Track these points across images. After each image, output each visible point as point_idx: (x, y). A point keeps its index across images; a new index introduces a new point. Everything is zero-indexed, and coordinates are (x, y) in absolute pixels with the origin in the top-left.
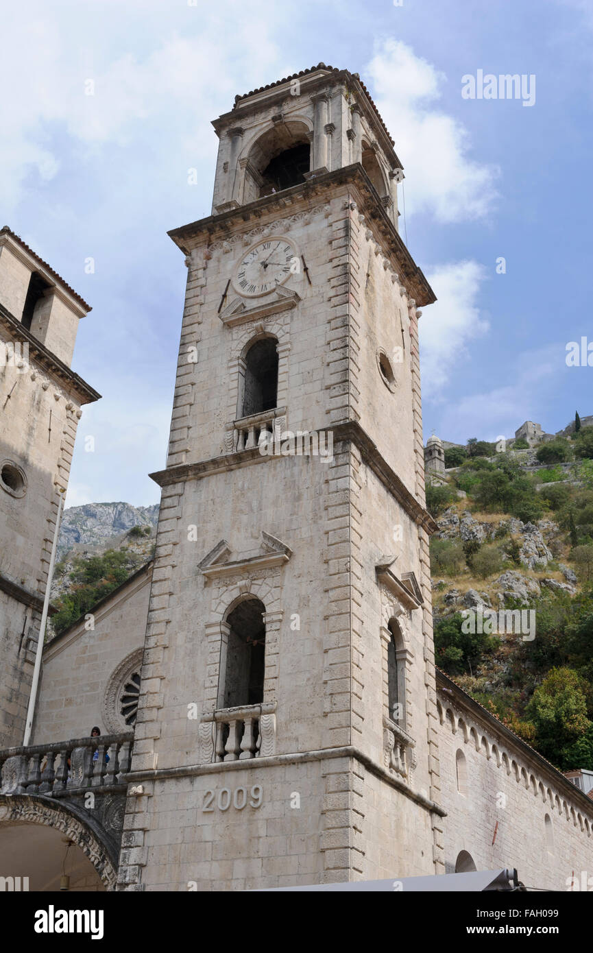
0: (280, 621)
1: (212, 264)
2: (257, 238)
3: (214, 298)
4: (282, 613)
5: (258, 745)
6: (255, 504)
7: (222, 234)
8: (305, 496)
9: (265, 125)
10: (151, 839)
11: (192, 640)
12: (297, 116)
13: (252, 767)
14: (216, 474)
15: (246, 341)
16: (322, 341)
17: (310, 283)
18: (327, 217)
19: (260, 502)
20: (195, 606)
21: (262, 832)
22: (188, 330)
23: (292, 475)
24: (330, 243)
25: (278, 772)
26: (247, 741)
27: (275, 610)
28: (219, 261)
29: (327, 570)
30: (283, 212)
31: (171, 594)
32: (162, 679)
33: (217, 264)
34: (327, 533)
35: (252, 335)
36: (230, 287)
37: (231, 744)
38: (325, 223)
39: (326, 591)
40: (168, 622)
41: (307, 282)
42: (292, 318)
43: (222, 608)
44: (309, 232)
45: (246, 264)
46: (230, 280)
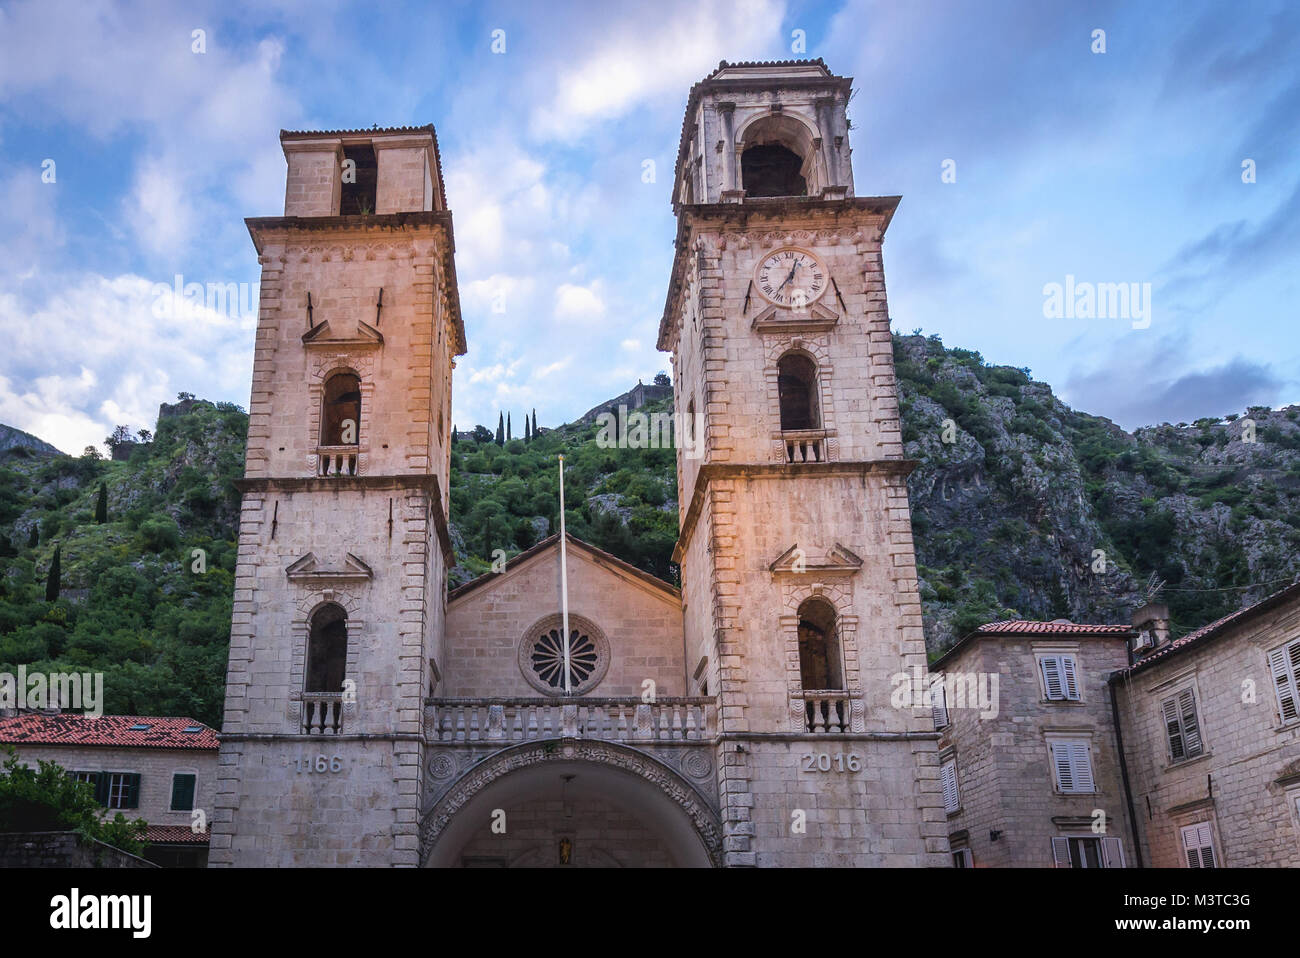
0: (856, 624)
1: (727, 256)
2: (777, 243)
3: (735, 296)
4: (857, 617)
5: (846, 721)
6: (814, 516)
7: (738, 226)
8: (865, 518)
9: (758, 110)
10: (756, 787)
11: (766, 628)
12: (795, 112)
13: (846, 740)
14: (768, 479)
15: (782, 351)
16: (864, 374)
17: (845, 310)
18: (856, 243)
19: (819, 515)
20: (765, 598)
21: (863, 790)
22: (712, 323)
23: (850, 496)
24: (864, 273)
25: (871, 746)
26: (834, 718)
27: (849, 613)
28: (735, 255)
29: (896, 588)
30: (807, 223)
31: (738, 583)
32: (742, 657)
33: (732, 258)
34: (893, 555)
35: (787, 347)
36: (752, 289)
37: (819, 719)
38: (853, 250)
39: (898, 605)
40: (739, 608)
41: (841, 308)
42: (829, 341)
43: (796, 604)
44: (837, 254)
45: (768, 268)
46: (751, 282)
